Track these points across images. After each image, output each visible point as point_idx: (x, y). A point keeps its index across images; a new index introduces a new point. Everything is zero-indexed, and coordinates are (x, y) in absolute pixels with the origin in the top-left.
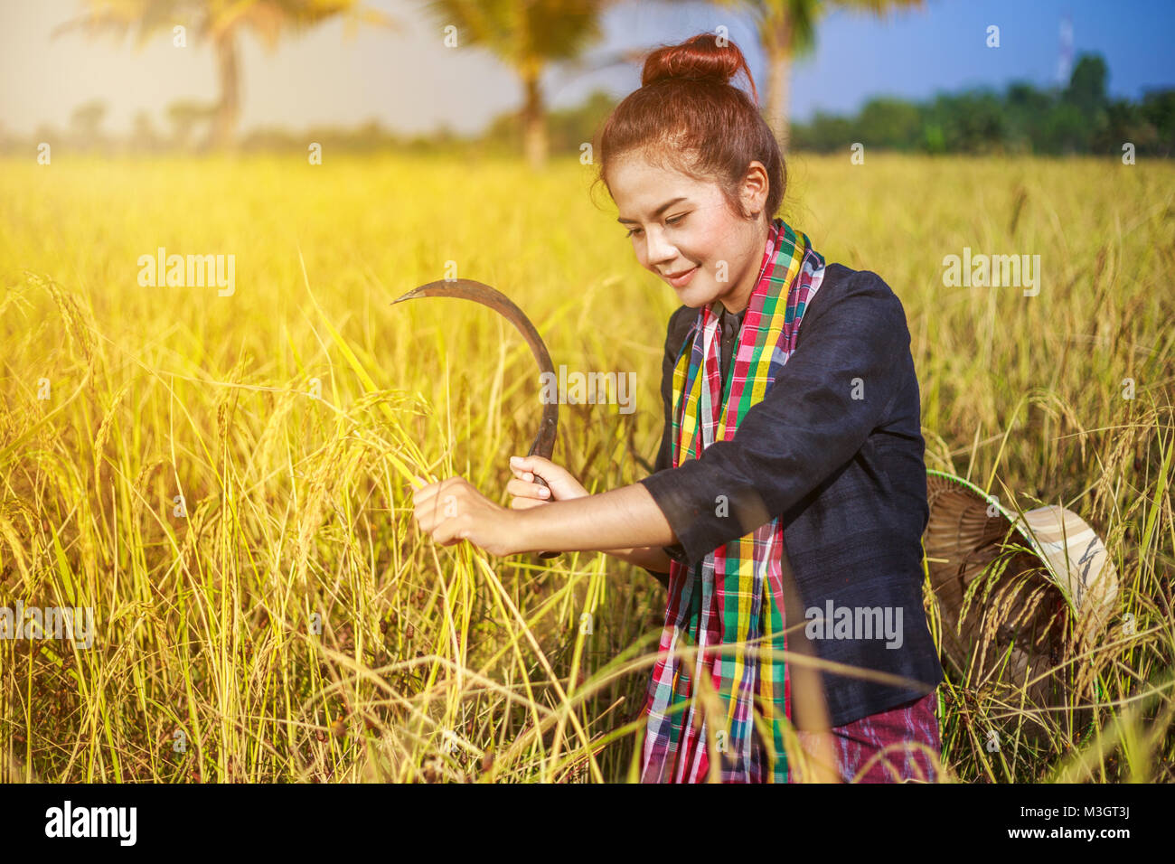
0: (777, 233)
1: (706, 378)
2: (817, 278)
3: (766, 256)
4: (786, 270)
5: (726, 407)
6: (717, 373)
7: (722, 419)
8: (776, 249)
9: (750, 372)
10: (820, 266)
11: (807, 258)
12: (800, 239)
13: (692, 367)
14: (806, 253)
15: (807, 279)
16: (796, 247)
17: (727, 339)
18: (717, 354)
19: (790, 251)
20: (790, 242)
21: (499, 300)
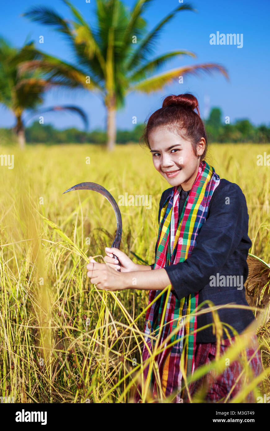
0: (203, 165)
1: (173, 213)
2: (217, 183)
3: (199, 173)
4: (206, 178)
5: (180, 224)
6: (177, 212)
7: (178, 228)
8: (203, 171)
9: (190, 212)
10: (218, 178)
11: (214, 175)
12: (211, 168)
13: (168, 209)
14: (213, 173)
15: (213, 183)
16: (210, 171)
17: (183, 201)
18: (178, 205)
19: (208, 172)
20: (208, 169)
21: (101, 189)
